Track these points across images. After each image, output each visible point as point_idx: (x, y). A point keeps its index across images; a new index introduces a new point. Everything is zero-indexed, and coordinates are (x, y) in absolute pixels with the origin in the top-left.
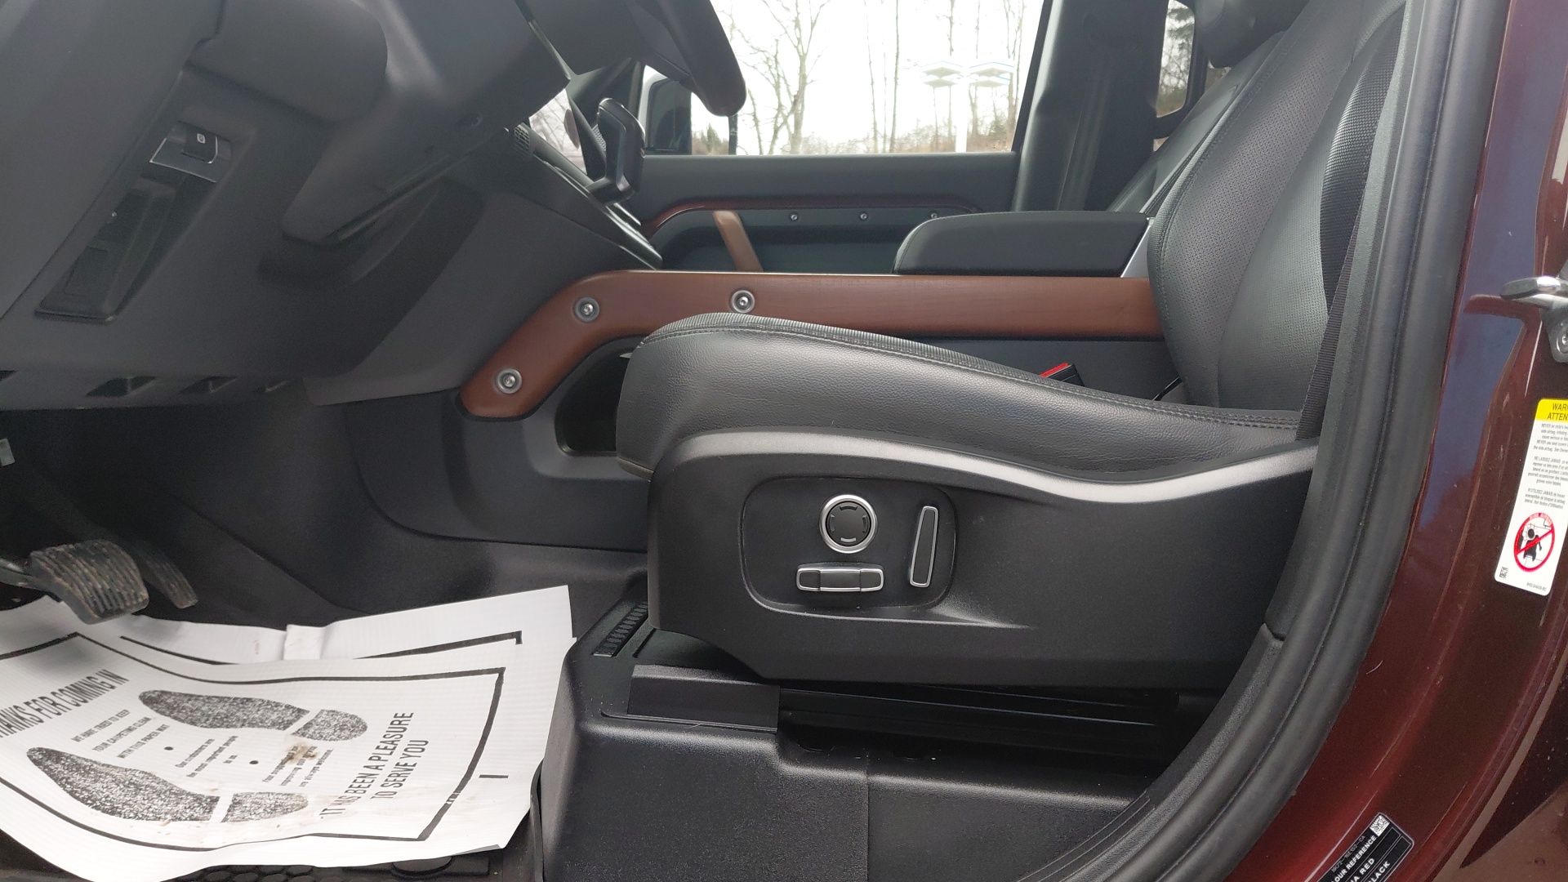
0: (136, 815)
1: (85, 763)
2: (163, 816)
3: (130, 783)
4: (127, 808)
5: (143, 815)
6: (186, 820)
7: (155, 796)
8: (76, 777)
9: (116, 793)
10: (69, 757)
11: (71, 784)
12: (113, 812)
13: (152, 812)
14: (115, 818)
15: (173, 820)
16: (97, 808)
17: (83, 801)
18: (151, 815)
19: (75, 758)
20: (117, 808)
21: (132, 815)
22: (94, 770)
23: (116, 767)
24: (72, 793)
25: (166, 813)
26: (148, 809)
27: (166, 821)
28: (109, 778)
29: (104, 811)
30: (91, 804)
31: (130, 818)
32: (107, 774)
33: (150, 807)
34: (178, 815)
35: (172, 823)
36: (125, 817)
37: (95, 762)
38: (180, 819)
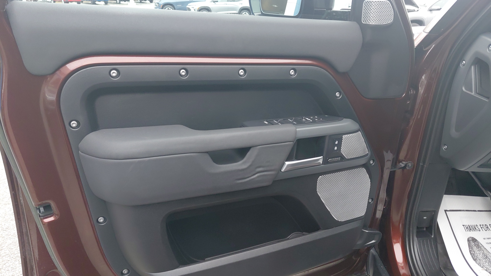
0: (479, 264)
1: (480, 245)
2: (484, 267)
3: (486, 256)
4: (479, 261)
5: (480, 264)
6: (488, 272)
7: (488, 262)
8: (475, 248)
9: (480, 256)
10: (478, 242)
11: (472, 249)
12: (475, 260)
13: (483, 265)
14: (474, 262)
15: (485, 270)
16: (472, 257)
17: (471, 254)
18: (482, 266)
19: (479, 243)
20: (477, 260)
21: (478, 263)
22: (481, 248)
23: (486, 250)
24: (470, 251)
25: (486, 267)
26: (483, 264)
27: (484, 269)
28: (482, 252)
29: (473, 259)
30: (472, 255)
31: (477, 263)
32: (483, 250)
33: (484, 264)
34: (488, 270)
35: (484, 271)
36: (476, 263)
37: (483, 246)
38: (487, 271)
